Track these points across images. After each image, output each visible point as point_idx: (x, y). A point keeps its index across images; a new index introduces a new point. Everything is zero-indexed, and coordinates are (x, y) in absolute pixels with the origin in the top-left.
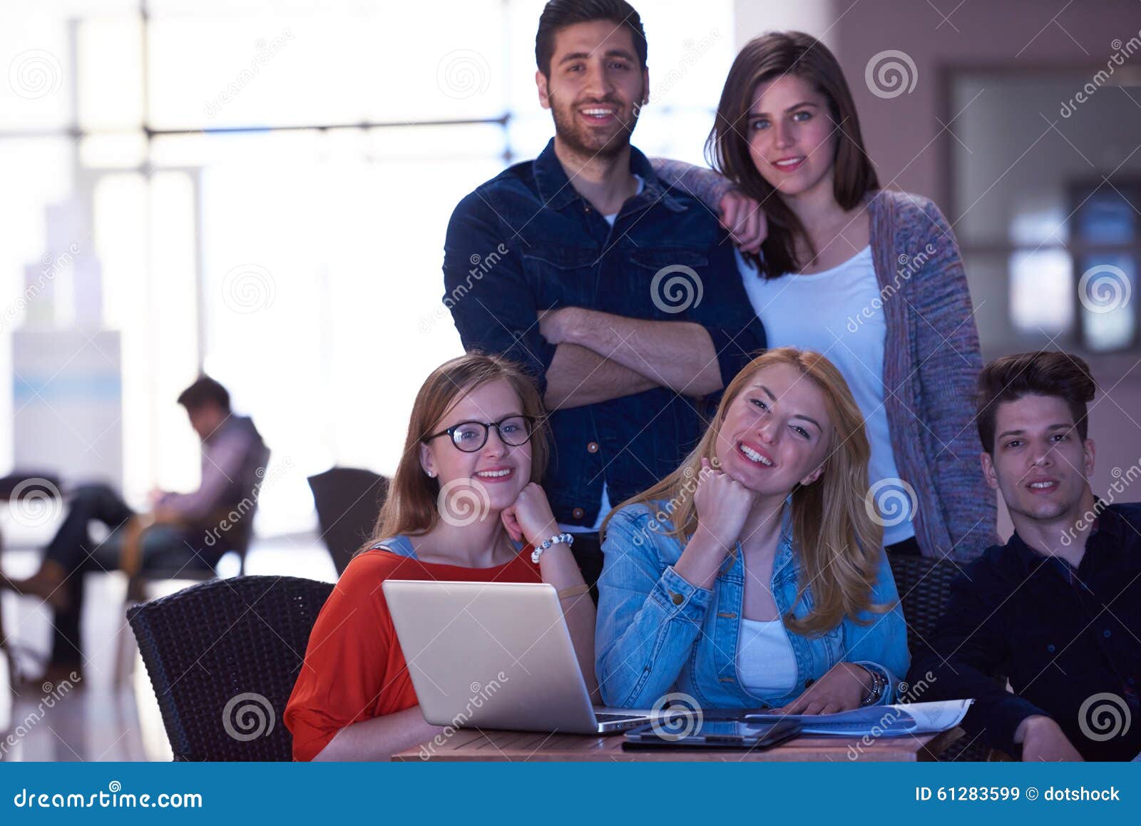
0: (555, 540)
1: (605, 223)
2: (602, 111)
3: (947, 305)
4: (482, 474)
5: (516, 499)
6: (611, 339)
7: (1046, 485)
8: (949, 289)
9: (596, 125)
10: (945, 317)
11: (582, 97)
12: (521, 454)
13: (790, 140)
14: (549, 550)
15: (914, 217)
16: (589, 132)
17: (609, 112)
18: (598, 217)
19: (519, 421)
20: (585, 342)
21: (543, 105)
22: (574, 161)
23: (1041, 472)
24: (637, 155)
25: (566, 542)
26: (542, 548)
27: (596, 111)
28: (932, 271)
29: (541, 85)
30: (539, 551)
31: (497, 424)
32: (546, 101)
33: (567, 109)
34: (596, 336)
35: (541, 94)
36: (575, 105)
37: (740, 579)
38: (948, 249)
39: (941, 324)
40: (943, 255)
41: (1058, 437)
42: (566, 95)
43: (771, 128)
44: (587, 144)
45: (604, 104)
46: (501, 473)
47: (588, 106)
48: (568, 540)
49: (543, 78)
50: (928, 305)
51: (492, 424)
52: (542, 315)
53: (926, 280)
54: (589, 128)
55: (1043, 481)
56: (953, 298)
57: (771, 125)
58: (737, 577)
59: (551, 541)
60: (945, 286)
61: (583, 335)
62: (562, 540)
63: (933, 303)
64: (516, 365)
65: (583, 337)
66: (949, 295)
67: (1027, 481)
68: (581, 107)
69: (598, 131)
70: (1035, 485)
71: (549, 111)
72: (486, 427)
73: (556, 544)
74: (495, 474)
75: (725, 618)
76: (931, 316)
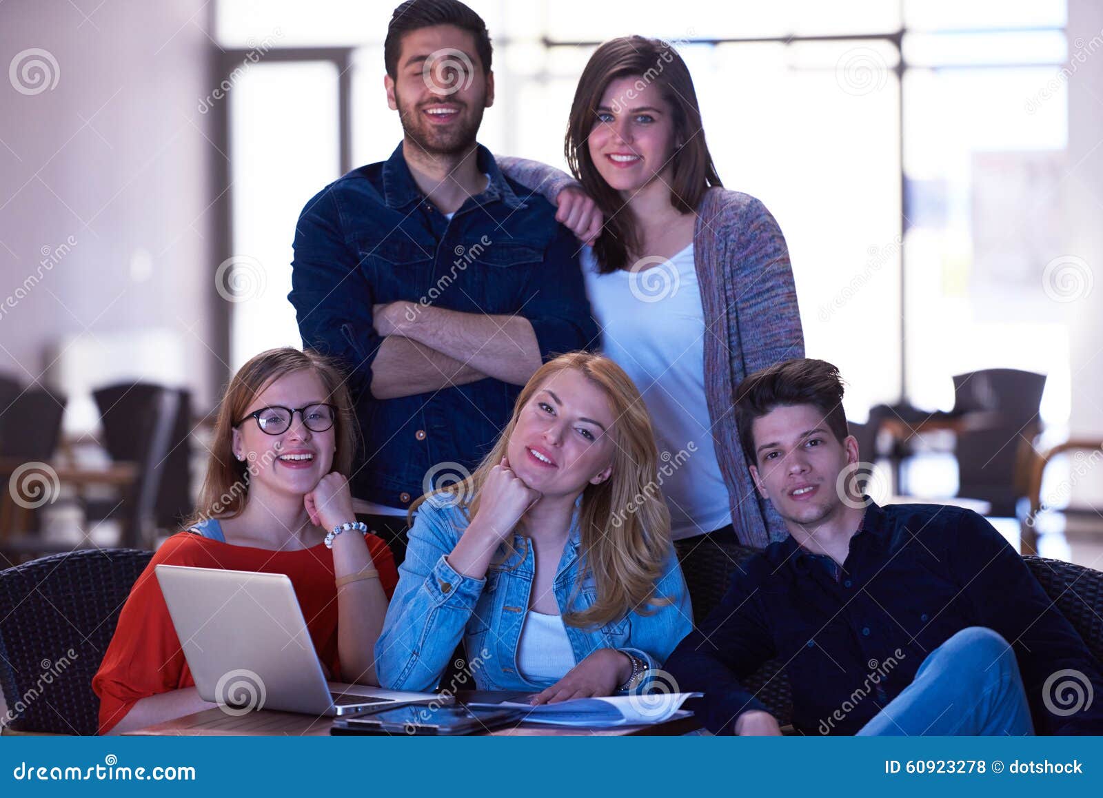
0: (346, 527)
1: (445, 219)
2: (444, 111)
3: (766, 300)
4: (285, 457)
5: (316, 485)
6: (437, 331)
7: (806, 490)
8: (769, 284)
9: (439, 124)
10: (764, 312)
11: (426, 97)
12: (323, 441)
13: (629, 138)
14: (340, 536)
15: (736, 214)
16: (434, 131)
17: (453, 111)
18: (438, 214)
19: (325, 411)
20: (411, 334)
21: (390, 107)
22: (420, 161)
23: (800, 479)
24: (483, 153)
25: (358, 529)
26: (333, 534)
27: (439, 111)
28: (751, 268)
29: (389, 89)
30: (330, 536)
31: (302, 411)
32: (394, 103)
33: (411, 109)
34: (422, 329)
35: (389, 97)
36: (419, 105)
37: (529, 575)
38: (769, 245)
39: (760, 319)
40: (763, 252)
41: (814, 443)
42: (410, 96)
43: (614, 123)
44: (431, 142)
45: (447, 103)
46: (303, 457)
47: (432, 106)
48: (361, 528)
49: (391, 81)
50: (747, 300)
51: (296, 410)
52: (377, 308)
53: (745, 276)
54: (434, 126)
55: (803, 487)
56: (773, 293)
57: (614, 121)
58: (526, 573)
59: (342, 528)
60: (764, 281)
61: (409, 327)
62: (354, 528)
63: (752, 298)
64: (325, 358)
65: (410, 330)
66: (768, 290)
67: (789, 489)
68: (425, 107)
69: (442, 130)
70: (797, 492)
71: (397, 112)
72: (290, 411)
73: (348, 531)
74: (297, 457)
75: (511, 612)
76: (750, 311)
